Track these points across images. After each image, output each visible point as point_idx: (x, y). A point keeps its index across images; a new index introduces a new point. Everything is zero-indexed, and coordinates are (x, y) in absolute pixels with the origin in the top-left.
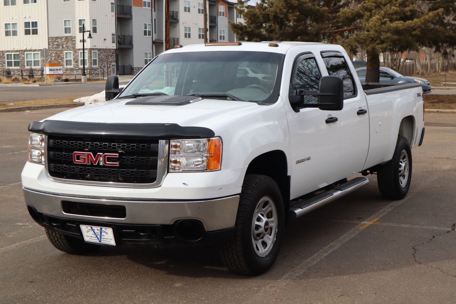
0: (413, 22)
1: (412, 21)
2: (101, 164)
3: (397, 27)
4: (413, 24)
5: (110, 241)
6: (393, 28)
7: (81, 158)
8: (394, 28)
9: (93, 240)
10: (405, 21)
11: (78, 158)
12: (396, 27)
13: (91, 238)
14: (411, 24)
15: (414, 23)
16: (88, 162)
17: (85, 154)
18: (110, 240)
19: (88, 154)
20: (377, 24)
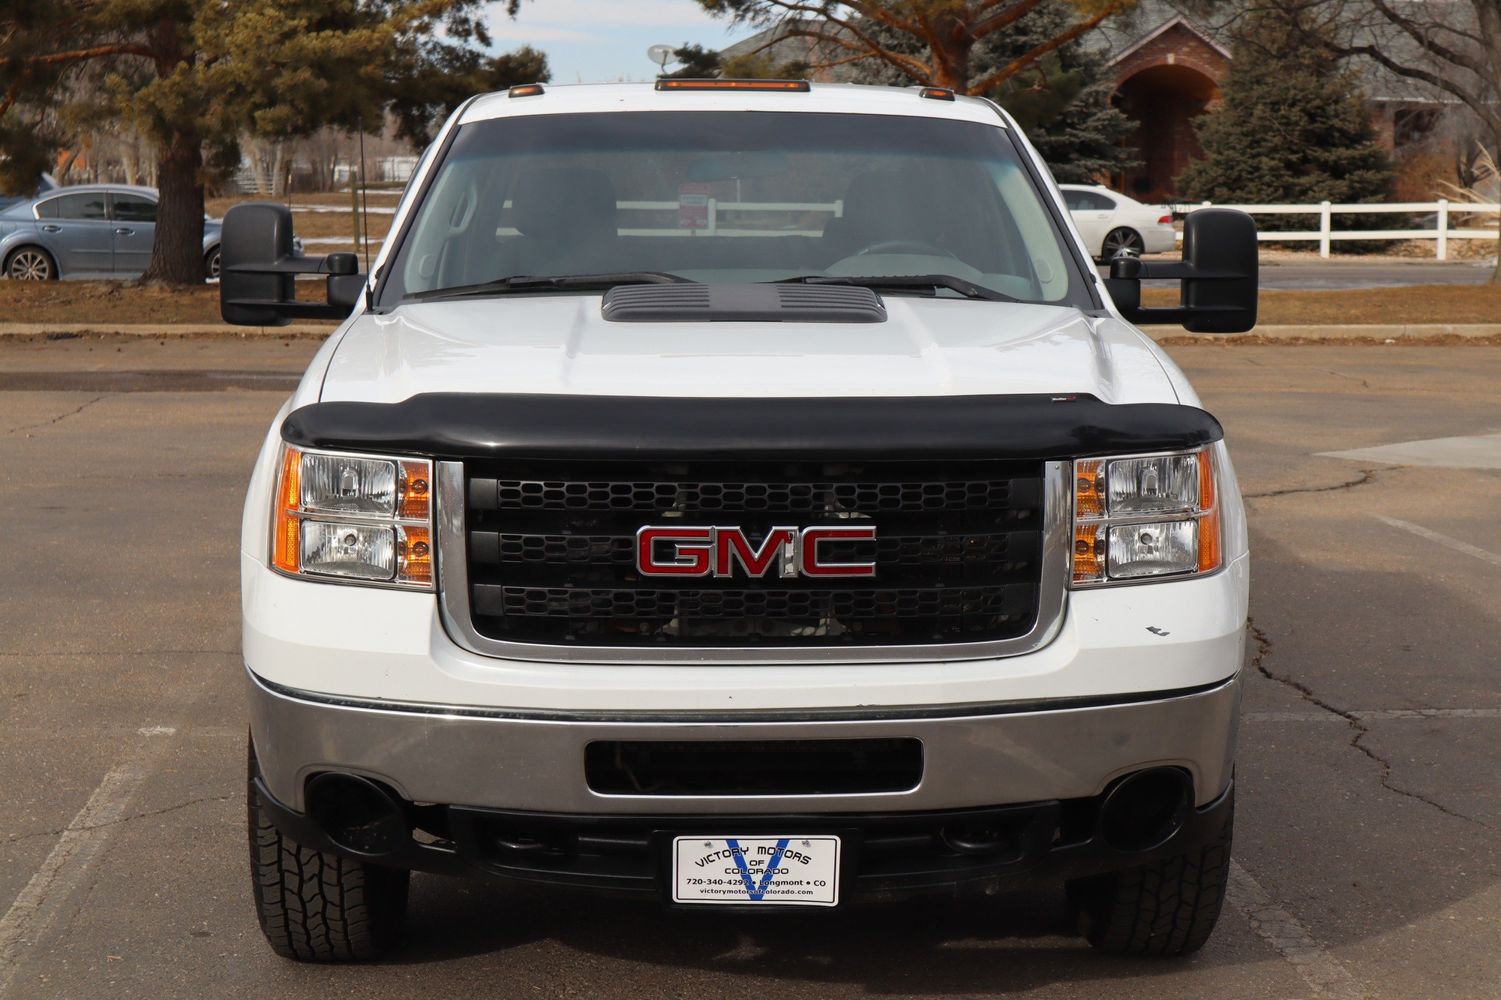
0: (376, 35)
1: (374, 31)
2: (789, 570)
3: (329, 50)
4: (377, 43)
5: (810, 892)
6: (315, 53)
7: (682, 551)
8: (319, 55)
9: (720, 896)
10: (346, 32)
11: (665, 551)
12: (323, 51)
13: (714, 887)
14: (370, 41)
15: (379, 39)
16: (722, 568)
17: (705, 533)
18: (811, 887)
19: (719, 532)
20: (269, 38)
